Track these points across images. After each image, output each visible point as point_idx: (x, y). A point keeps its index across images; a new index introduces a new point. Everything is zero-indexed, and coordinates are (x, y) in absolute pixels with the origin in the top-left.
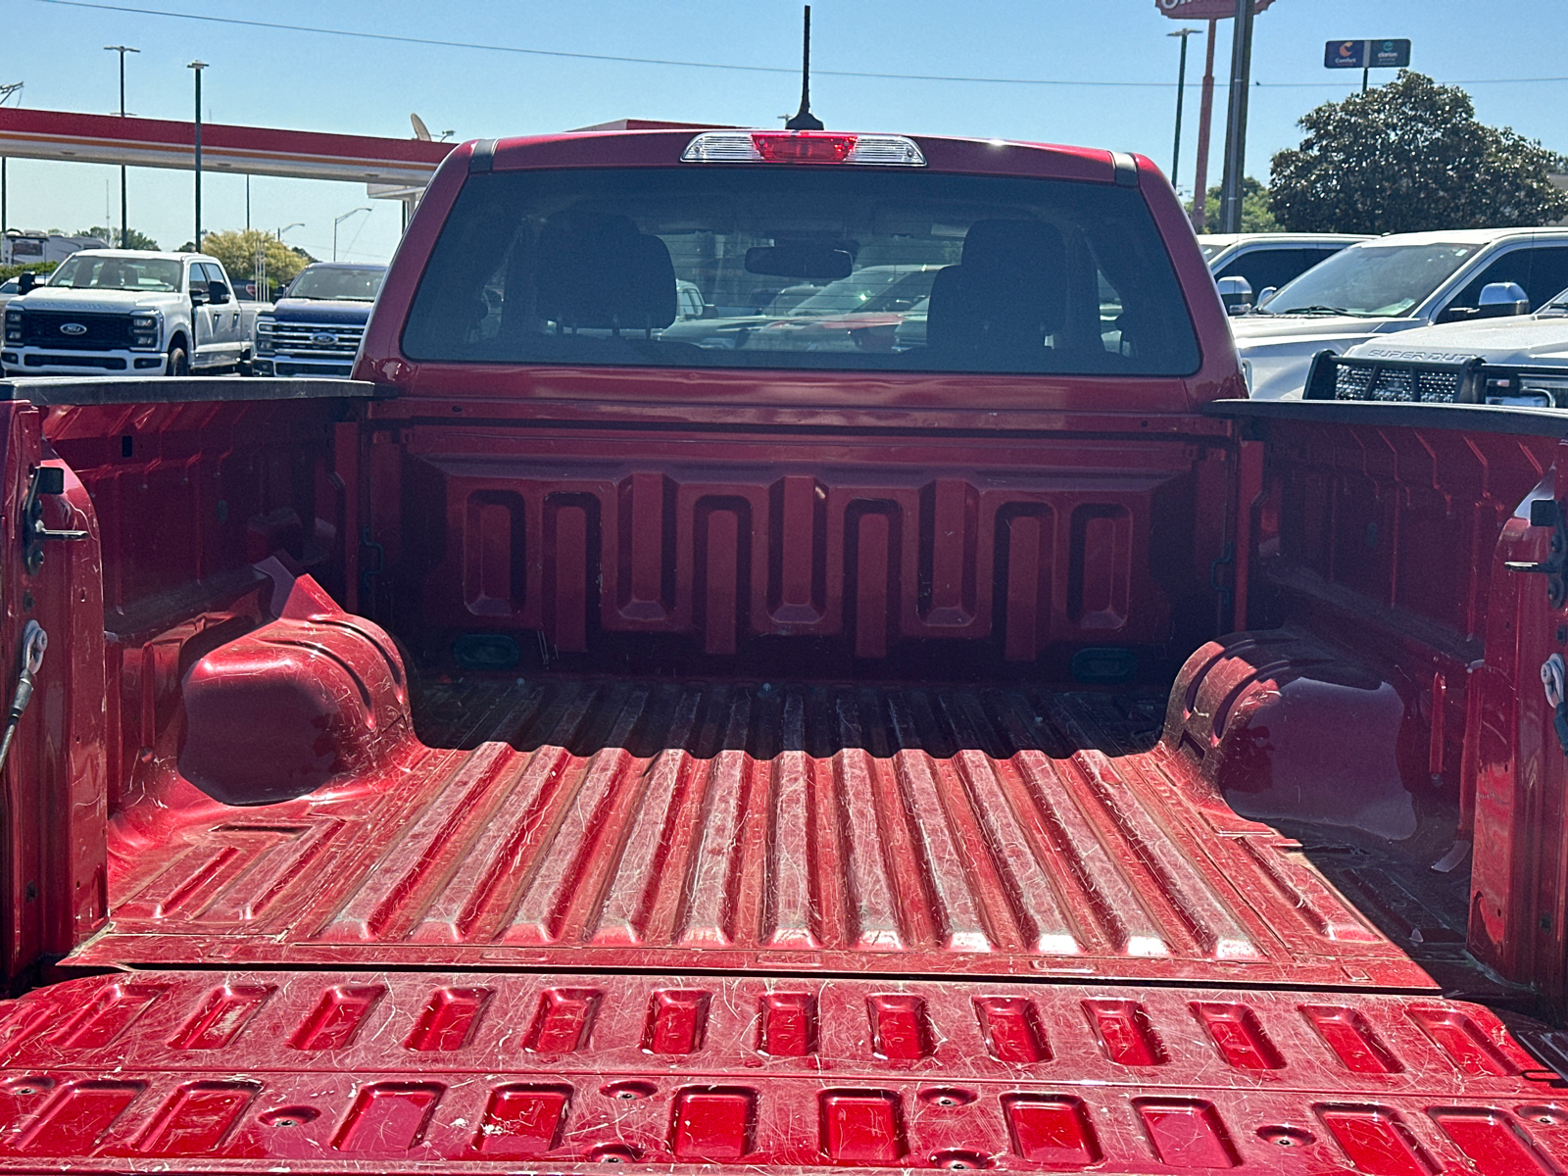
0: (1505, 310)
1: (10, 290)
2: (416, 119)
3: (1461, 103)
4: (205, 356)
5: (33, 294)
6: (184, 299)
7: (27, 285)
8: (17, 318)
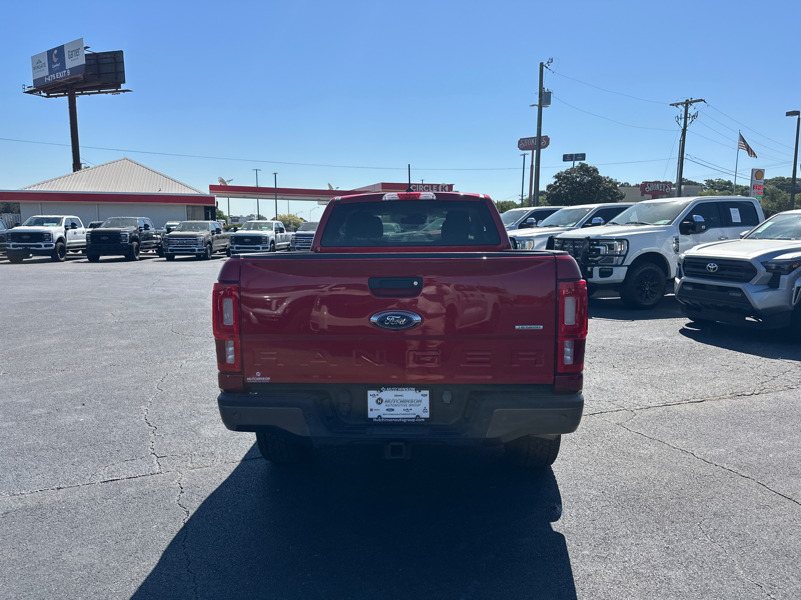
0: (599, 224)
1: (231, 231)
2: (329, 185)
3: (595, 170)
4: (279, 246)
5: (237, 232)
6: (273, 232)
7: (236, 230)
8: (233, 238)
